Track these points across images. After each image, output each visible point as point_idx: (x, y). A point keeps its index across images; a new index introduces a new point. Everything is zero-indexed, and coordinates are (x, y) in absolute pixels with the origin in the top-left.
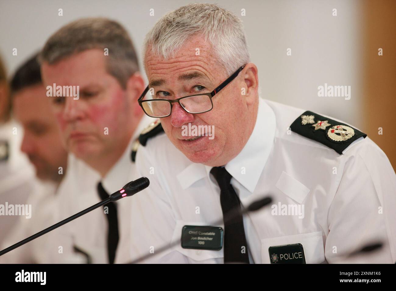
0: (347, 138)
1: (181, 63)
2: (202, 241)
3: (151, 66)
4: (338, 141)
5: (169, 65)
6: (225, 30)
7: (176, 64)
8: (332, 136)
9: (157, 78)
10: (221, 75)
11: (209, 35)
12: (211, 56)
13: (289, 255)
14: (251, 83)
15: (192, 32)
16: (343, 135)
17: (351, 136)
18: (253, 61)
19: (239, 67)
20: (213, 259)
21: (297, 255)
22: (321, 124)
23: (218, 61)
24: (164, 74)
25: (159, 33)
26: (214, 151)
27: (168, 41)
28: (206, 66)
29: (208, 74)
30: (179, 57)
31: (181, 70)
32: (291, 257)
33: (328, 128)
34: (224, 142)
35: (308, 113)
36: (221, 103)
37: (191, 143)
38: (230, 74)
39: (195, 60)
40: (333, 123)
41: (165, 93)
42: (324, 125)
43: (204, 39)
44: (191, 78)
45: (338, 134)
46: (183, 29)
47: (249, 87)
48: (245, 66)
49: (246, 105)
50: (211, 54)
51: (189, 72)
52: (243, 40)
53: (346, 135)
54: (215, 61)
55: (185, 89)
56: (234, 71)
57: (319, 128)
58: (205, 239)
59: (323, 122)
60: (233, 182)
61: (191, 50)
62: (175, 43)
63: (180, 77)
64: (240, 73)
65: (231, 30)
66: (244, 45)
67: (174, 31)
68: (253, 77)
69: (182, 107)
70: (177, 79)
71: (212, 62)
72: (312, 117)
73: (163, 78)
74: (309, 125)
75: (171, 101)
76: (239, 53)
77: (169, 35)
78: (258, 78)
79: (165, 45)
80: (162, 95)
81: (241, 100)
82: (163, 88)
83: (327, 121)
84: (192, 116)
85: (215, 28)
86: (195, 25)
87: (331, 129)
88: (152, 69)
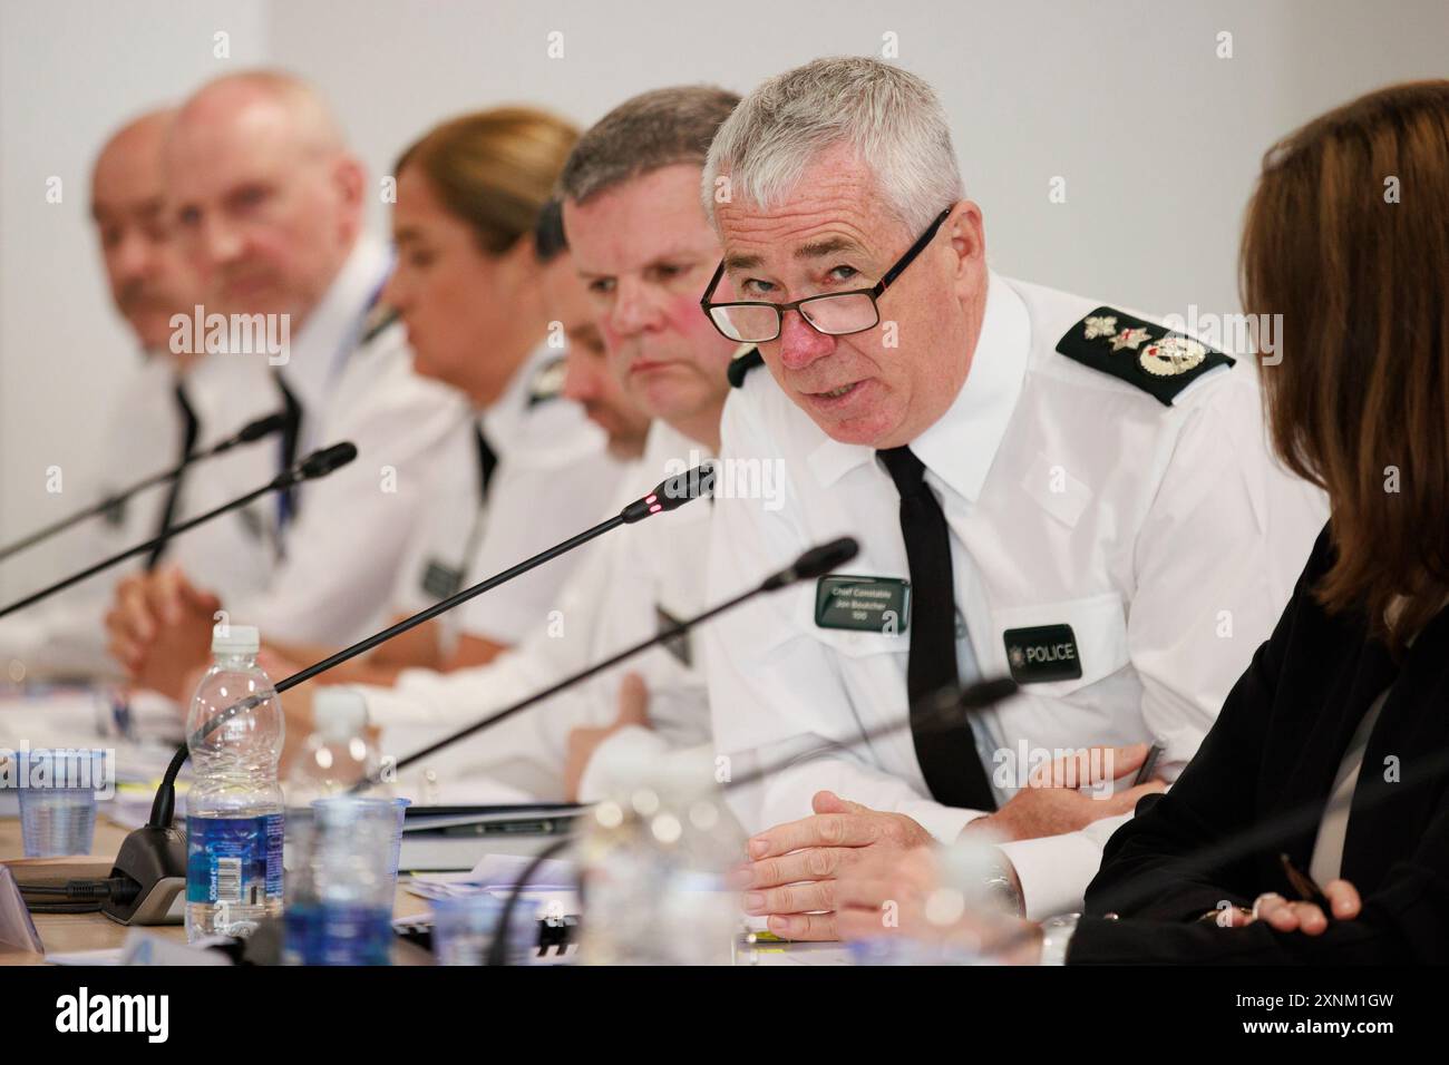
0: (1185, 367)
1: (800, 217)
2: (862, 610)
3: (728, 221)
4: (1163, 374)
5: (772, 221)
6: (902, 127)
7: (788, 219)
8: (1150, 363)
9: (743, 250)
10: (897, 239)
11: (863, 145)
12: (872, 194)
13: (1045, 652)
14: (968, 247)
15: (824, 140)
16: (1176, 361)
17: (1196, 363)
18: (973, 195)
19: (937, 214)
20: (886, 653)
21: (1062, 652)
22: (1127, 335)
23: (887, 206)
24: (761, 242)
25: (746, 143)
26: (886, 418)
27: (767, 167)
28: (859, 222)
29: (864, 241)
30: (795, 203)
31: (800, 233)
32: (1051, 654)
33: (1143, 345)
34: (907, 395)
35: (1102, 312)
36: (896, 306)
37: (832, 402)
38: (916, 234)
39: (834, 209)
40: (1157, 333)
41: (762, 284)
42: (1134, 338)
43: (851, 155)
44: (825, 252)
45: (1166, 359)
46: (800, 135)
47: (961, 257)
48: (951, 208)
49: (958, 302)
50: (870, 191)
51: (819, 239)
52: (943, 145)
53: (1184, 360)
54: (881, 208)
55: (811, 278)
56: (927, 224)
57: (1124, 345)
58: (867, 606)
59: (1133, 331)
60: (929, 477)
61: (823, 184)
62: (783, 171)
63: (798, 250)
64: (942, 228)
65: (916, 123)
66: (947, 157)
67: (779, 138)
68: (973, 233)
69: (805, 321)
70: (790, 255)
71: (873, 210)
72: (1111, 321)
73: (758, 253)
74: (1102, 340)
75: (780, 309)
76: (936, 181)
77: (770, 150)
78: (983, 235)
79: (761, 174)
80: (755, 287)
81: (946, 293)
82: (757, 273)
83: (1145, 330)
84: (832, 341)
85: (877, 125)
86: (829, 123)
87: (1149, 348)
88: (730, 228)
